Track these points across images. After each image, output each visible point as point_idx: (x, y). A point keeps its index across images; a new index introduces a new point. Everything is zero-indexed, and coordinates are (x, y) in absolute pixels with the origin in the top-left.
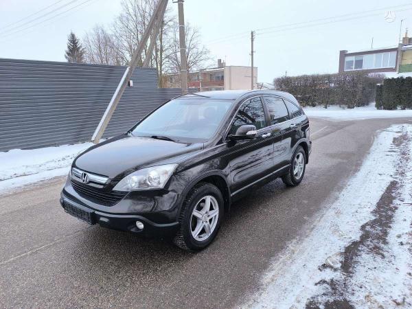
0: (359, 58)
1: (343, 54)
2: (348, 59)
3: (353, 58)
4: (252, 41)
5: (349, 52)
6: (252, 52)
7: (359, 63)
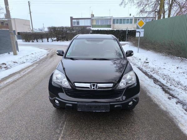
0: (78, 20)
1: (72, 19)
2: (74, 21)
3: (75, 21)
4: (29, 6)
5: (74, 18)
6: (30, 12)
7: (78, 23)
